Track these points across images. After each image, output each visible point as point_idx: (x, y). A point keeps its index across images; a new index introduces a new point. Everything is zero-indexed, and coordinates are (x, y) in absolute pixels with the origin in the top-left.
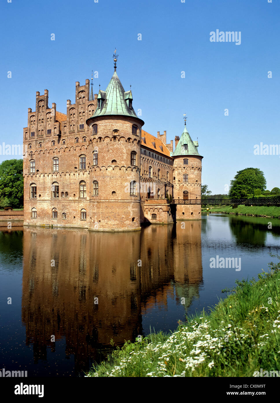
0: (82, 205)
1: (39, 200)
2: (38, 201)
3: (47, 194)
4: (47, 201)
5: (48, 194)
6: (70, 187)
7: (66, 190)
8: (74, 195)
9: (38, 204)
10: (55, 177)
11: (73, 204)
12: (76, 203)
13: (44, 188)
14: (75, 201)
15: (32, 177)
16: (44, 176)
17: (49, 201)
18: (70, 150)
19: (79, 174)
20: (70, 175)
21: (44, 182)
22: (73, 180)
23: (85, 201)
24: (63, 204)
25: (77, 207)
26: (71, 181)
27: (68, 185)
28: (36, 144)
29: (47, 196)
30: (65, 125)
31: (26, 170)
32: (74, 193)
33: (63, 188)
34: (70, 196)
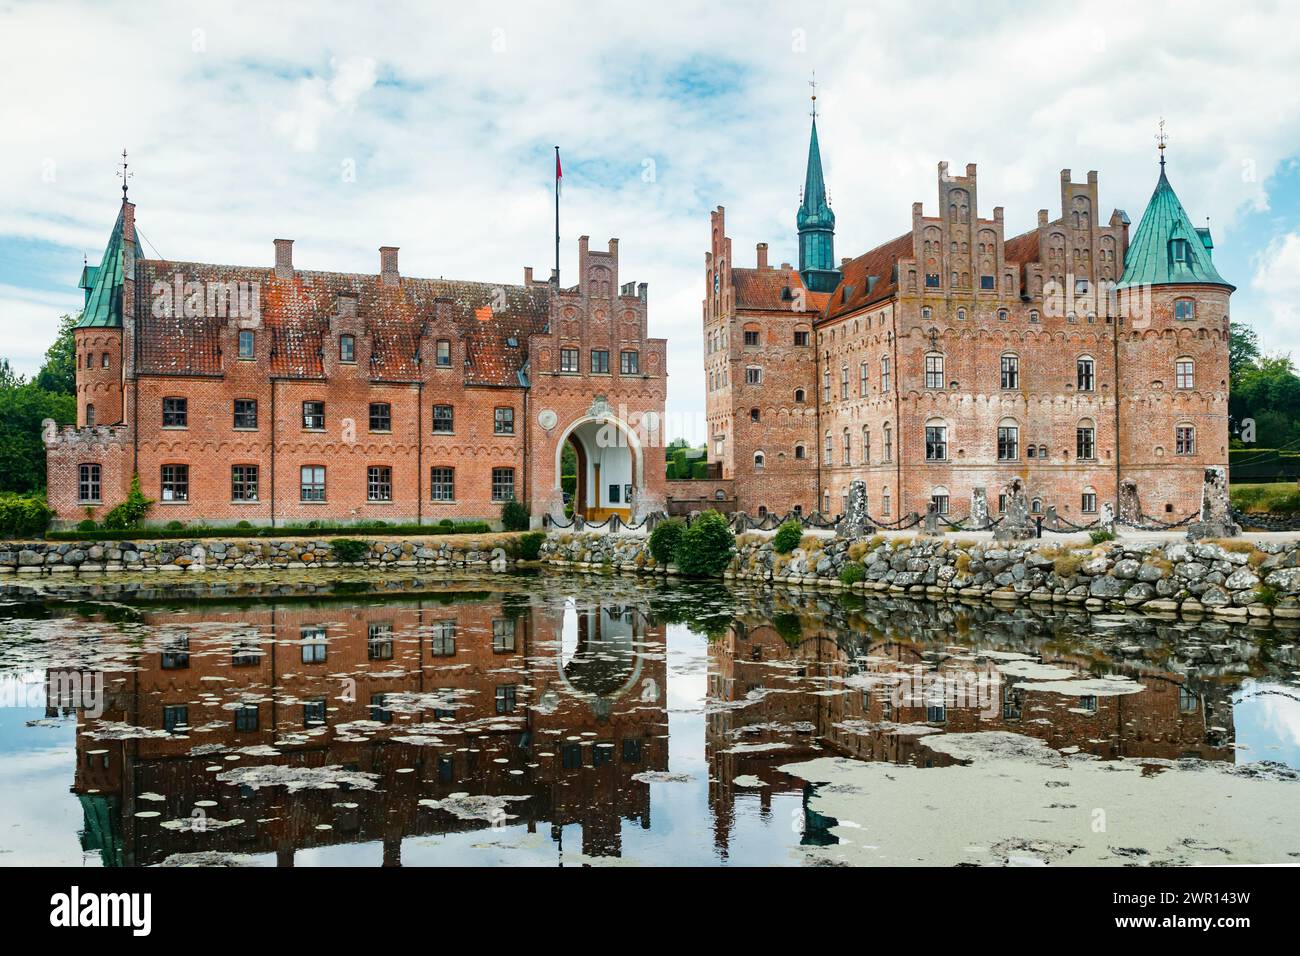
0: (1087, 477)
1: (958, 466)
2: (955, 468)
3: (984, 448)
4: (984, 468)
5: (988, 450)
6: (1054, 432)
7: (1043, 440)
8: (1066, 452)
9: (955, 475)
10: (1010, 405)
11: (1061, 475)
12: (1070, 473)
13: (976, 434)
14: (1066, 468)
15: (934, 399)
16: (975, 400)
17: (992, 468)
18: (1052, 340)
19: (1078, 402)
20: (1052, 402)
21: (975, 418)
22: (1060, 416)
23: (1093, 468)
24: (1036, 474)
25: (1075, 481)
26: (1056, 418)
27: (1047, 429)
28: (948, 309)
29: (985, 453)
30: (1039, 273)
31: (913, 379)
32: (1065, 448)
33: (1034, 436)
34: (1055, 455)
